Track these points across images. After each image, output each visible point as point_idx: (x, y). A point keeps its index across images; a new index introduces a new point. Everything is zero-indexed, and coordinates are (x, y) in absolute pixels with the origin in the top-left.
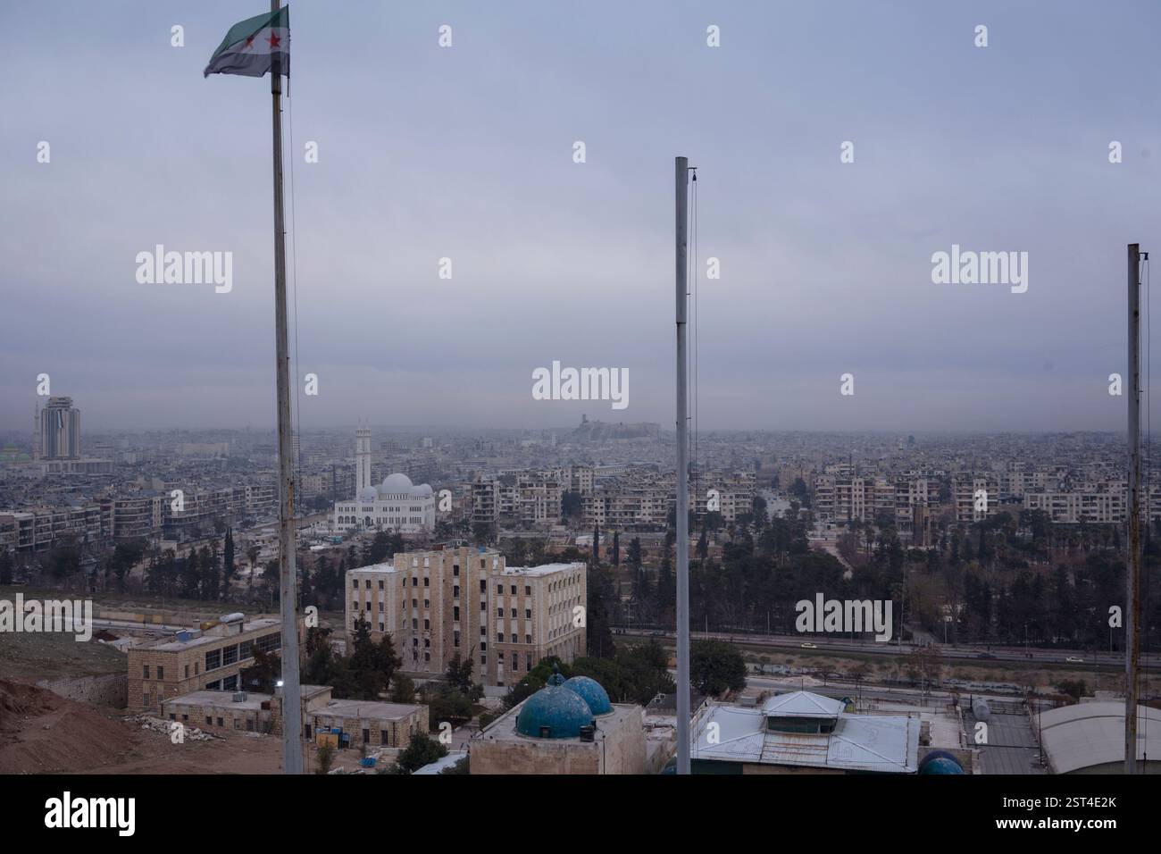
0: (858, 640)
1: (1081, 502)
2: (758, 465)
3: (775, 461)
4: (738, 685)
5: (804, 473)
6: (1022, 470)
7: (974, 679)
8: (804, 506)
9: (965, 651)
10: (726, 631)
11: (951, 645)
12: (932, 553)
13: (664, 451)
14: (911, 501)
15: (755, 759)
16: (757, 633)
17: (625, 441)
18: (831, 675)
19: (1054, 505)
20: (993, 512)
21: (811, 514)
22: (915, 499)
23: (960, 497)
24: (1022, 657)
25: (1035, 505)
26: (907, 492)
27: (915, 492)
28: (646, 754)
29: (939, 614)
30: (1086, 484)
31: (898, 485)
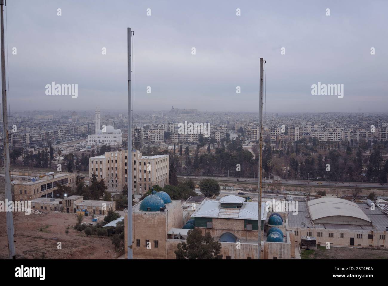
0: (256, 179)
1: (328, 134)
2: (228, 123)
3: (234, 121)
4: (217, 194)
5: (243, 125)
6: (311, 124)
7: (291, 191)
8: (242, 136)
9: (290, 182)
10: (215, 176)
11: (285, 180)
12: (281, 151)
13: (198, 118)
14: (275, 134)
15: (216, 217)
16: (225, 177)
17: (186, 115)
18: (247, 190)
19: (320, 135)
20: (301, 138)
21: (244, 139)
22: (277, 134)
23: (291, 133)
24: (307, 184)
25: (314, 135)
26: (274, 131)
27: (277, 131)
28: (183, 216)
29: (282, 170)
30: (330, 129)
31: (271, 129)
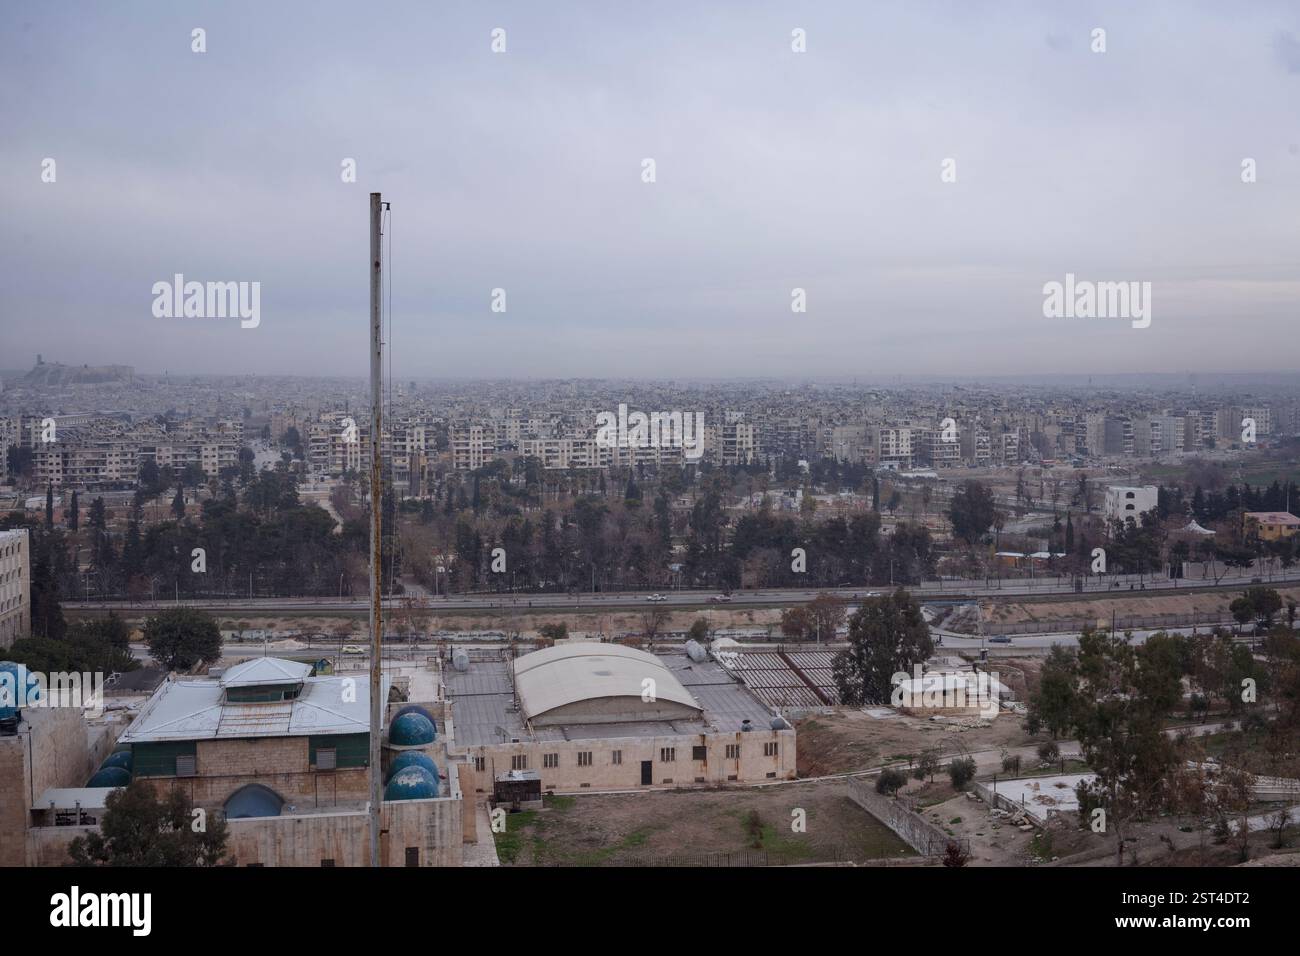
0: (346, 598)
1: (571, 448)
2: (248, 413)
3: (266, 408)
4: (212, 656)
5: (297, 421)
6: (519, 417)
7: (461, 630)
8: (296, 456)
9: (455, 602)
10: (203, 597)
11: (442, 596)
12: (427, 503)
13: (137, 397)
14: (408, 450)
15: (211, 735)
16: (239, 597)
17: (91, 386)
18: (317, 636)
19: (547, 451)
20: (489, 460)
21: (304, 466)
22: (412, 447)
23: (457, 445)
24: (511, 604)
25: (529, 451)
26: (404, 440)
27: (412, 441)
28: (86, 742)
29: (431, 565)
30: (577, 430)
31: (395, 433)
